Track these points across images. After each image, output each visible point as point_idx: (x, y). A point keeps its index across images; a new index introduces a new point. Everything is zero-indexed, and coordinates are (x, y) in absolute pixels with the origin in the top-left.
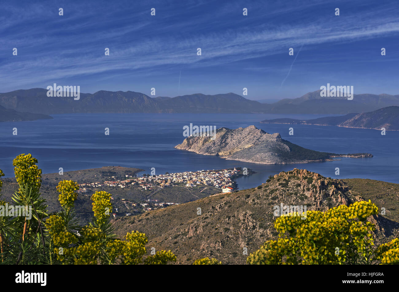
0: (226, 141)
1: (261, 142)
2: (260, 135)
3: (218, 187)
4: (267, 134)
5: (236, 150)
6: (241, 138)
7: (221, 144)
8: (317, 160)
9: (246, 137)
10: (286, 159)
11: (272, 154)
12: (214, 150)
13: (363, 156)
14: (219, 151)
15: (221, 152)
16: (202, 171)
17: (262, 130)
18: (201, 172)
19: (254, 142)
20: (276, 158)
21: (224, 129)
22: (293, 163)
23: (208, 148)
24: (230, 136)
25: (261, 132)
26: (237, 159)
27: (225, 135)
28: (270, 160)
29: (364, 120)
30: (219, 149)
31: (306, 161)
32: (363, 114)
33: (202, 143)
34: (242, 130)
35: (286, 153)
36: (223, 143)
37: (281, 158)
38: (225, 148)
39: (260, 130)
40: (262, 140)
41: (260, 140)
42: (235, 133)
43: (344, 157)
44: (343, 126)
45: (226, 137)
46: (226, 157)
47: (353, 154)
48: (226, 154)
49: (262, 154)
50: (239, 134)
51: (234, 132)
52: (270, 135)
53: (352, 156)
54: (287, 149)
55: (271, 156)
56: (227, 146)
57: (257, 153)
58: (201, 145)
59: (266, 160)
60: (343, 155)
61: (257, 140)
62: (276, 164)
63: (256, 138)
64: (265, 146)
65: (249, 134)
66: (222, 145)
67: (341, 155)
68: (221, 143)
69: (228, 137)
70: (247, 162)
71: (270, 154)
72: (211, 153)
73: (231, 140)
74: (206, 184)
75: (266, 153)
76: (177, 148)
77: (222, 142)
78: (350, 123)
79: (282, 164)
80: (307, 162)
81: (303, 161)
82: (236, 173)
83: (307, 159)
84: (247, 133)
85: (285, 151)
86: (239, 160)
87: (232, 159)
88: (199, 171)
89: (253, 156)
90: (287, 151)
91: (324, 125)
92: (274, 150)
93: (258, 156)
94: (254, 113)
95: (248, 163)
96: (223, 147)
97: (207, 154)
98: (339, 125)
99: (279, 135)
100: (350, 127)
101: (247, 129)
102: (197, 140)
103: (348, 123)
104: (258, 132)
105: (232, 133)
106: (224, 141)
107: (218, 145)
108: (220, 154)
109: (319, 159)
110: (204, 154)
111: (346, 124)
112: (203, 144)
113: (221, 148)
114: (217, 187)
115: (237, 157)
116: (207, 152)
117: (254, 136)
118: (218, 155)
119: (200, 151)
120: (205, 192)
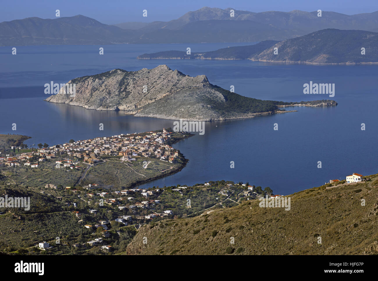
0: (126, 88)
1: (180, 88)
2: (177, 78)
3: (164, 160)
4: (187, 77)
5: (144, 102)
6: (149, 84)
7: (119, 94)
8: (265, 112)
9: (156, 82)
10: (223, 113)
11: (203, 106)
12: (111, 102)
13: (324, 104)
14: (119, 104)
15: (122, 106)
16: (121, 136)
17: (179, 72)
18: (119, 137)
19: (169, 88)
20: (210, 112)
21: (119, 71)
22: (234, 118)
23: (101, 100)
24: (131, 81)
25: (177, 74)
26: (151, 115)
27: (123, 79)
28: (202, 115)
29: (289, 50)
30: (119, 101)
31: (250, 114)
32: (287, 42)
33: (89, 93)
34: (149, 72)
35: (221, 103)
36: (123, 91)
37: (217, 112)
38: (127, 99)
39: (176, 72)
40: (182, 86)
41: (178, 85)
42: (139, 77)
43: (296, 106)
44: (258, 59)
45: (126, 84)
46: (134, 113)
47: (309, 102)
48: (129, 108)
49: (189, 106)
50: (144, 79)
51: (137, 75)
52: (192, 78)
53: (309, 105)
54: (220, 97)
55: (202, 109)
56: (130, 95)
57: (180, 105)
58: (88, 95)
59: (195, 114)
60: (295, 104)
61: (173, 86)
62: (211, 121)
63: (171, 84)
64: (189, 94)
65: (159, 78)
66: (121, 95)
67: (291, 103)
68: (120, 92)
69: (128, 84)
70: (168, 118)
71: (200, 105)
72: (107, 108)
73: (134, 87)
74: (146, 156)
75: (194, 104)
76: (51, 101)
77: (120, 90)
78: (268, 55)
79: (219, 120)
80: (253, 117)
81: (246, 114)
82: (169, 136)
83: (250, 112)
84: (156, 77)
85: (218, 101)
86: (155, 116)
87: (144, 116)
88: (116, 136)
89: (175, 109)
90: (221, 101)
91: (229, 59)
92: (203, 100)
93: (183, 110)
94: (115, 43)
95: (170, 120)
96: (124, 98)
97: (101, 108)
98: (251, 58)
99: (206, 78)
100: (269, 60)
101: (156, 71)
102: (79, 88)
103: (265, 55)
104: (174, 75)
105: (134, 77)
106: (123, 88)
107: (116, 95)
108: (121, 108)
109: (267, 111)
110: (98, 109)
111: (262, 57)
112: (91, 95)
113: (121, 99)
114: (162, 159)
115: (150, 112)
116: (101, 105)
117: (169, 81)
118: (118, 110)
119: (89, 105)
120: (150, 167)
